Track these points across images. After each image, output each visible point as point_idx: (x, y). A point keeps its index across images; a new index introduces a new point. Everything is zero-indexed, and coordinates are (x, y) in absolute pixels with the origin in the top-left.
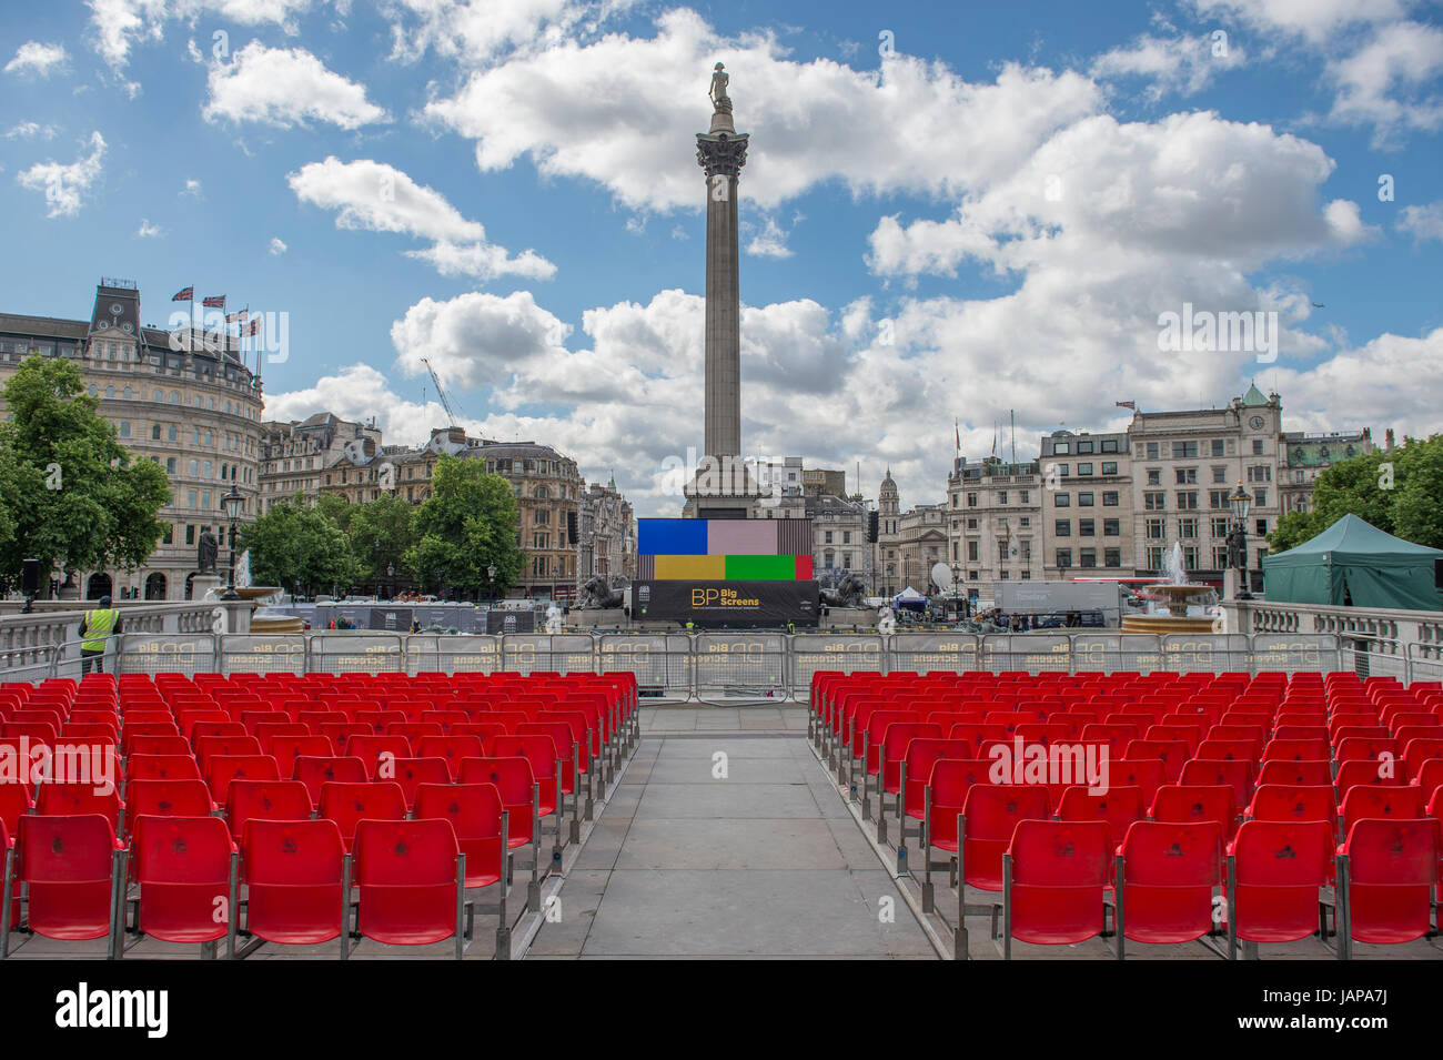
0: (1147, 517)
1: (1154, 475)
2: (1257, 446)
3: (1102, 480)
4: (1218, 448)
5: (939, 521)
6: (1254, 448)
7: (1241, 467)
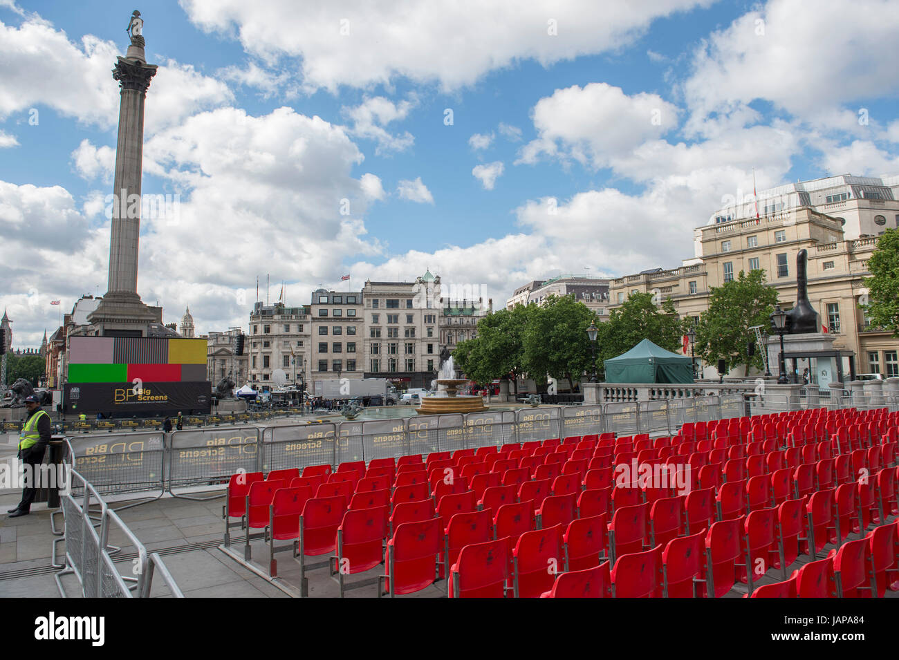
0: (371, 342)
1: (376, 318)
3: (347, 320)
4: (409, 304)
5: (228, 343)
7: (421, 315)
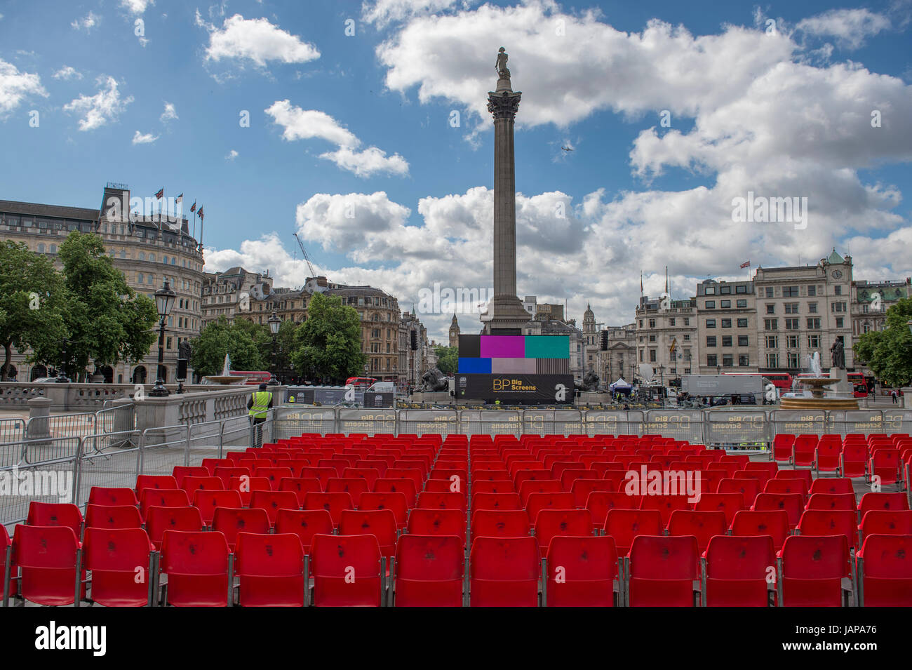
0: (766, 334)
1: (770, 308)
2: (838, 290)
3: (737, 311)
4: (812, 292)
5: (624, 337)
6: (836, 290)
7: (827, 302)
